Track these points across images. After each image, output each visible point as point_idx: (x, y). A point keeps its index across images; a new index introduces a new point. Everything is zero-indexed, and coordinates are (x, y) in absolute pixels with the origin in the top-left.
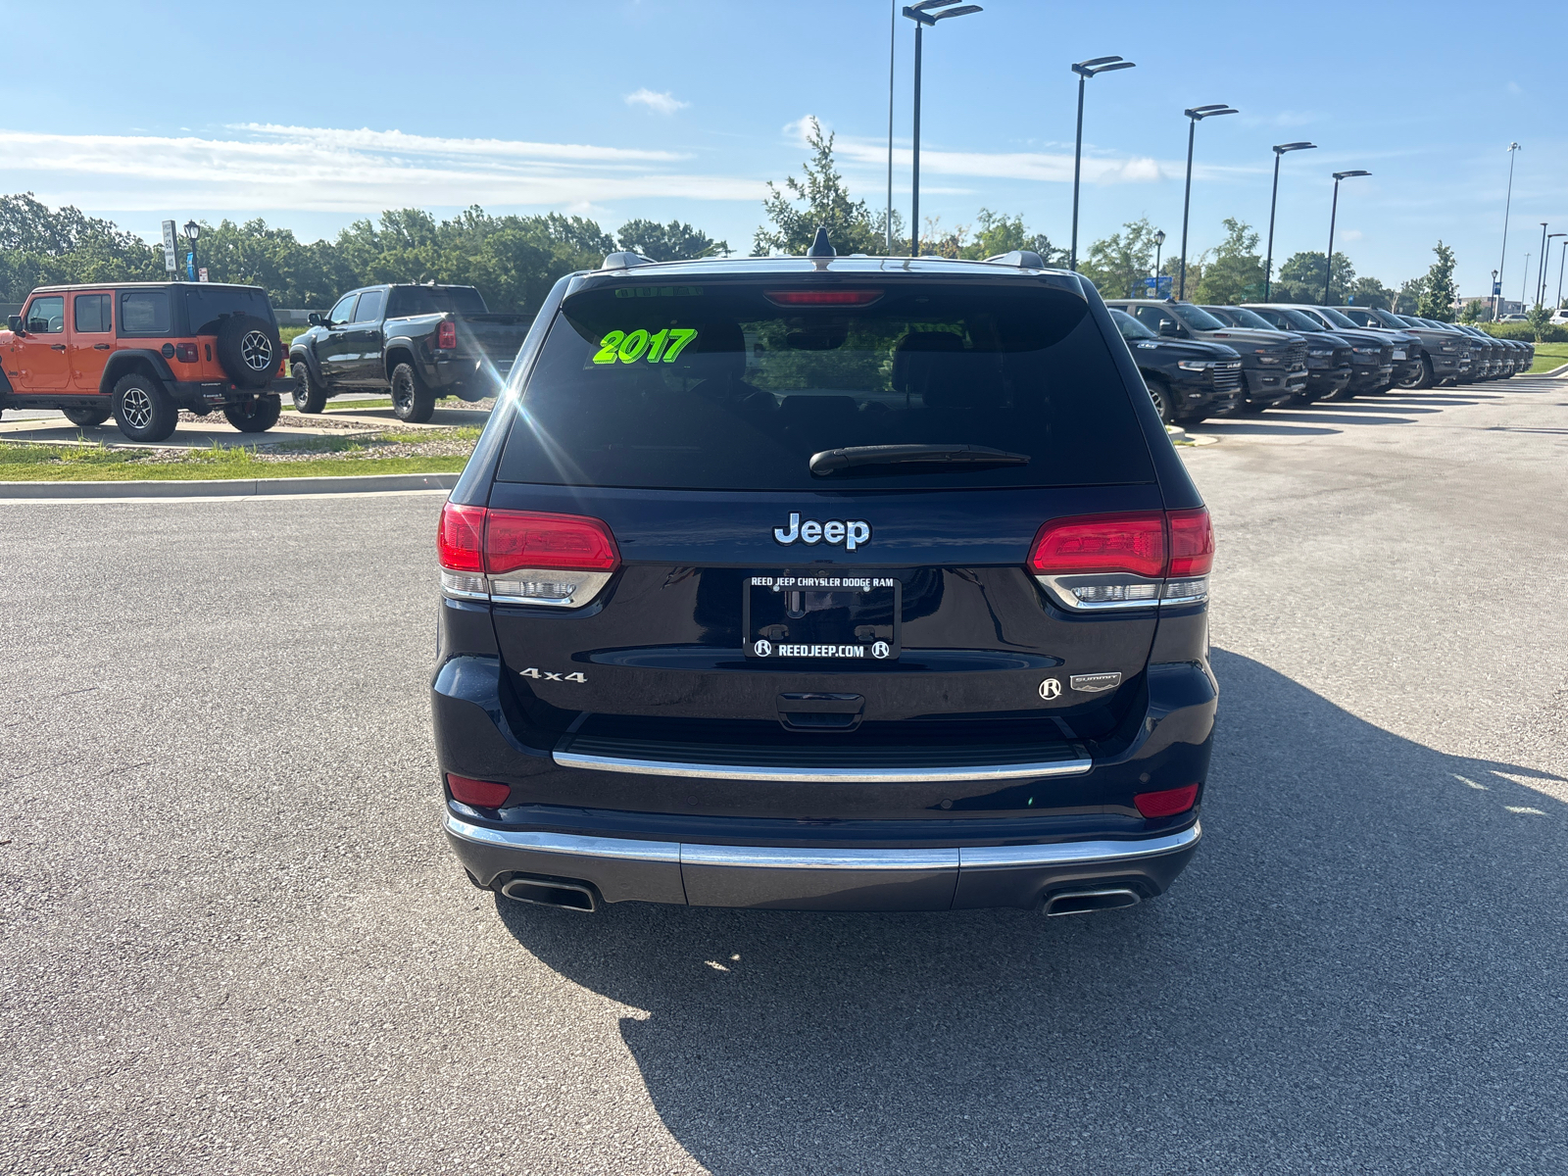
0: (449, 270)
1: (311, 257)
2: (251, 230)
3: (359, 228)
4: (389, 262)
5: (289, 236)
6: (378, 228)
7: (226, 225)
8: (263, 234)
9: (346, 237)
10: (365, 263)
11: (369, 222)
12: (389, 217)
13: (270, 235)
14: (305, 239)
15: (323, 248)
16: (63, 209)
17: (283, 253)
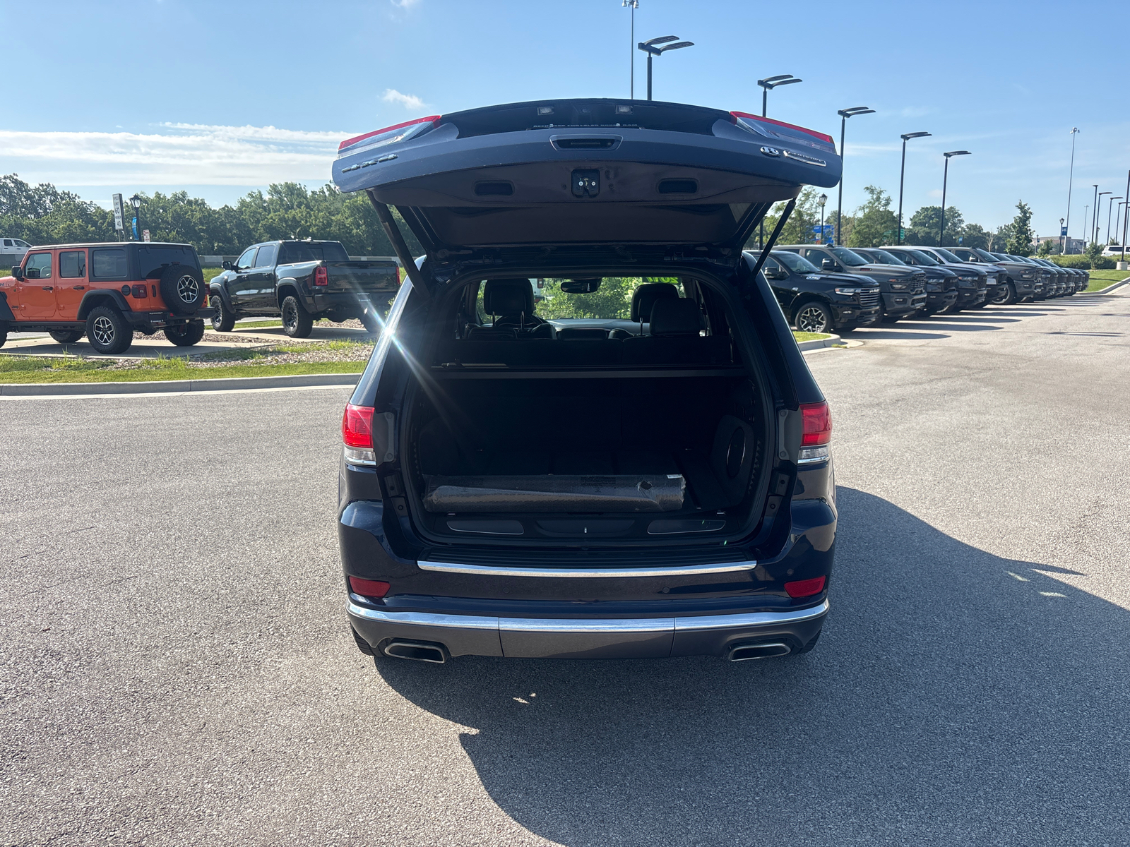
0: (317, 225)
1: (219, 218)
2: (177, 199)
3: (253, 197)
4: (275, 220)
5: (204, 204)
6: (266, 197)
7: (158, 195)
8: (186, 202)
9: (243, 203)
10: (258, 222)
11: (260, 192)
12: (274, 189)
13: (190, 203)
14: (215, 205)
15: (227, 211)
16: (40, 185)
17: (198, 215)
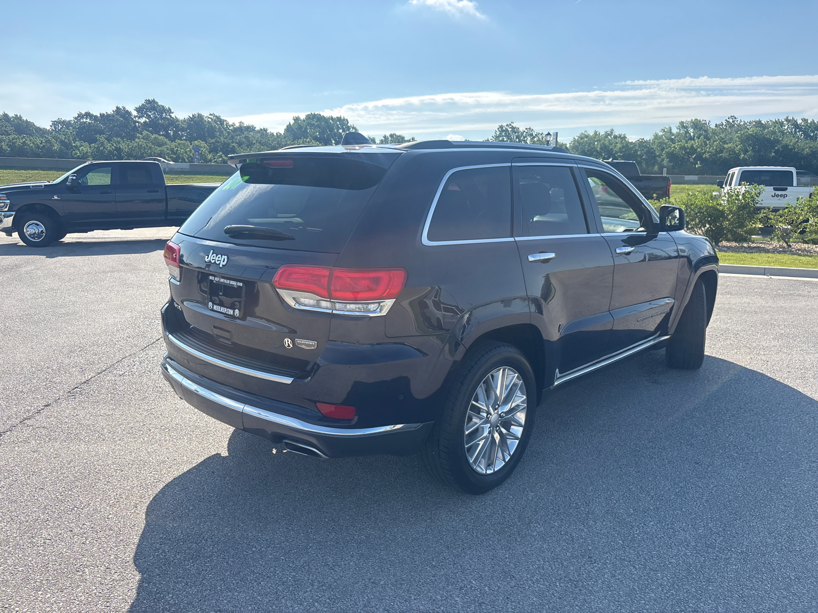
0: (711, 152)
1: (633, 147)
2: (607, 135)
3: (664, 131)
4: (676, 149)
5: (625, 137)
6: (675, 131)
7: (596, 133)
8: (612, 137)
9: (656, 136)
10: (663, 149)
11: (670, 128)
12: (682, 125)
13: (615, 137)
14: (632, 138)
15: (642, 144)
16: (526, 129)
17: (619, 146)
